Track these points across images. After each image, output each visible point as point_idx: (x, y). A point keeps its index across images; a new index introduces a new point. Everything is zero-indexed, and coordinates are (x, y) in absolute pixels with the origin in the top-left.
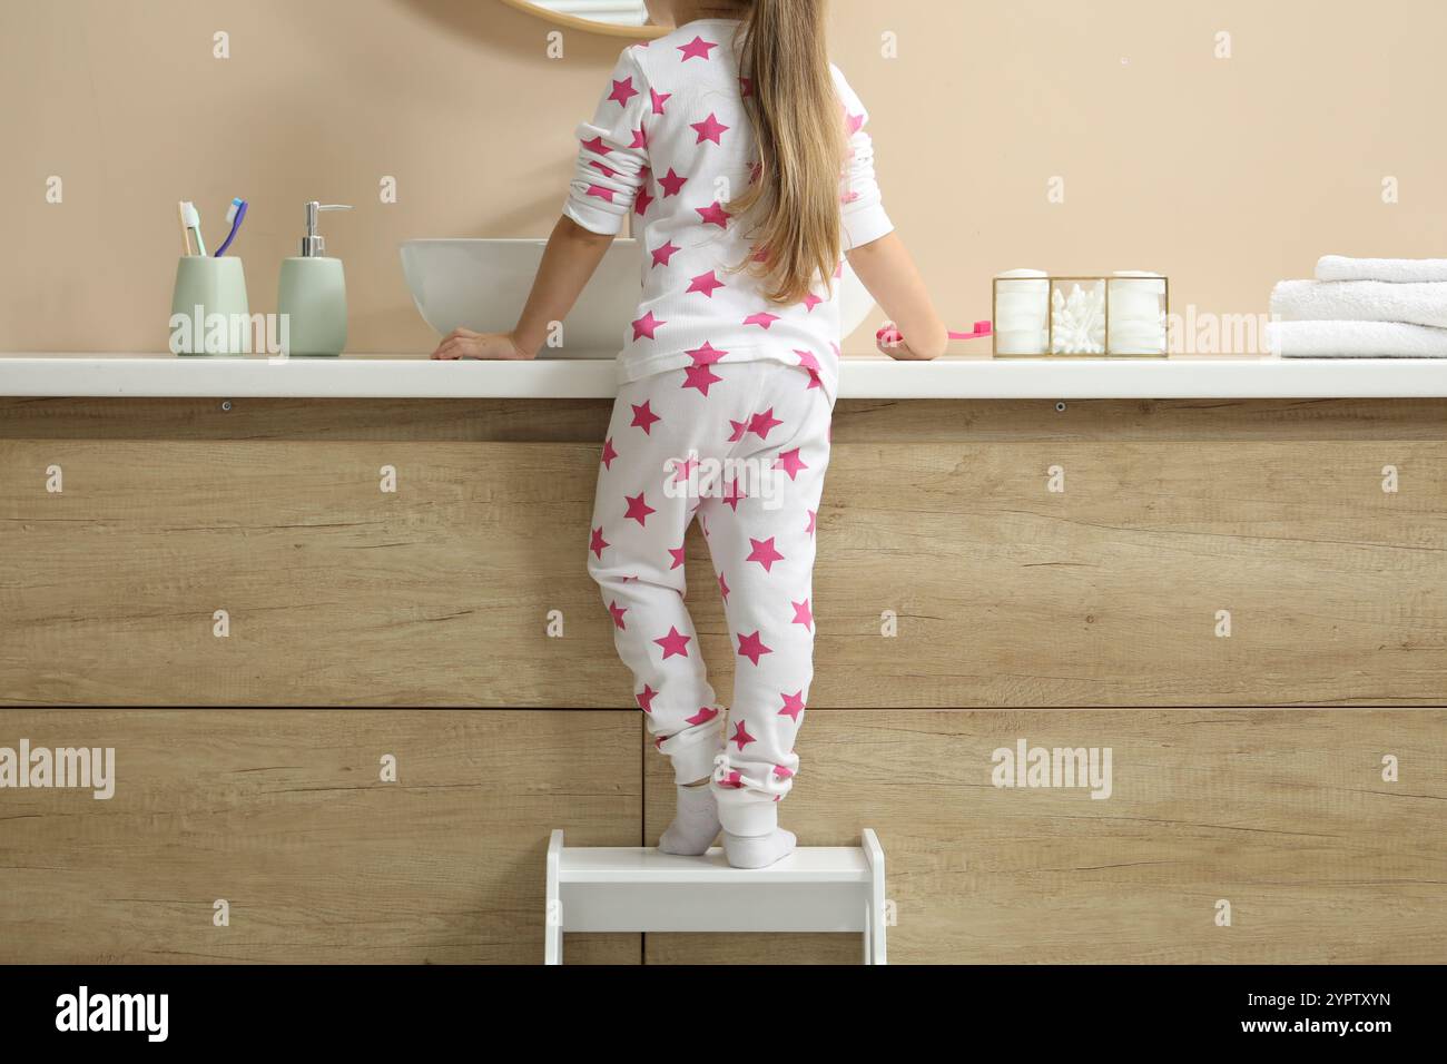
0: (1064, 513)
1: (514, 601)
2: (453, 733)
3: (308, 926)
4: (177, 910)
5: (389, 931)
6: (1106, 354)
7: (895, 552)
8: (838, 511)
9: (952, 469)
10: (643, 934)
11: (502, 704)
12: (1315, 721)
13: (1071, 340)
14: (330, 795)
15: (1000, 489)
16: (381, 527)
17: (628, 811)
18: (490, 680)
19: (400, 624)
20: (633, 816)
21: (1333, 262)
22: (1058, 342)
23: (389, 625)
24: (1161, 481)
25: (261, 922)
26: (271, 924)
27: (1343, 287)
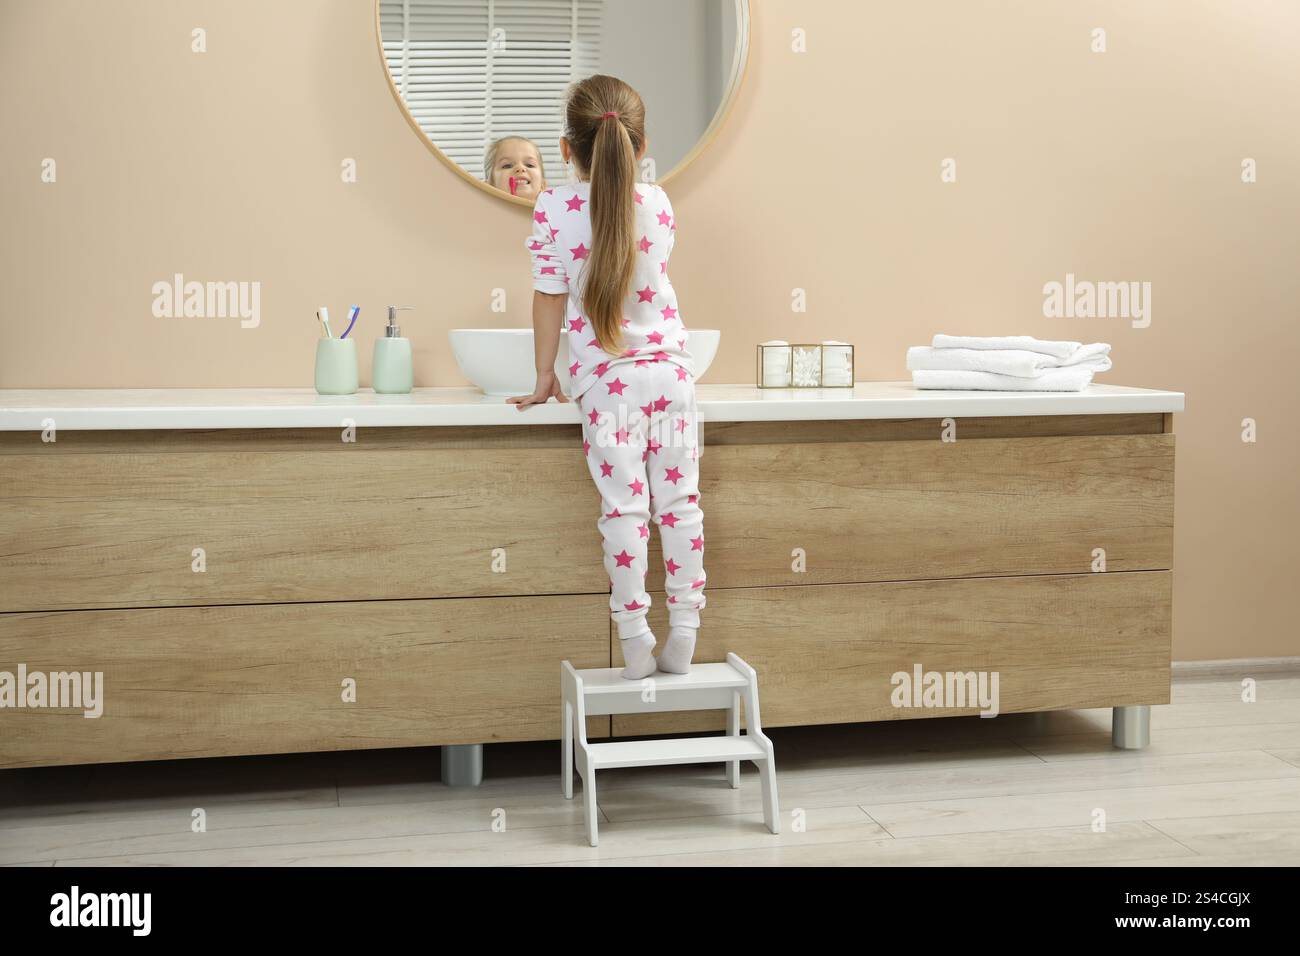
0: (832, 480)
1: (540, 536)
2: (507, 610)
3: (428, 719)
4: (353, 713)
5: (473, 719)
6: (821, 386)
7: (744, 504)
8: (715, 482)
9: (774, 458)
10: (611, 716)
11: (533, 593)
12: (956, 586)
13: (802, 379)
14: (439, 646)
15: (799, 468)
16: (466, 497)
17: (603, 648)
18: (527, 580)
19: (477, 551)
20: (606, 651)
21: (940, 338)
22: (796, 380)
23: (471, 552)
24: (882, 462)
25: (402, 718)
26: (407, 718)
27: (949, 352)
